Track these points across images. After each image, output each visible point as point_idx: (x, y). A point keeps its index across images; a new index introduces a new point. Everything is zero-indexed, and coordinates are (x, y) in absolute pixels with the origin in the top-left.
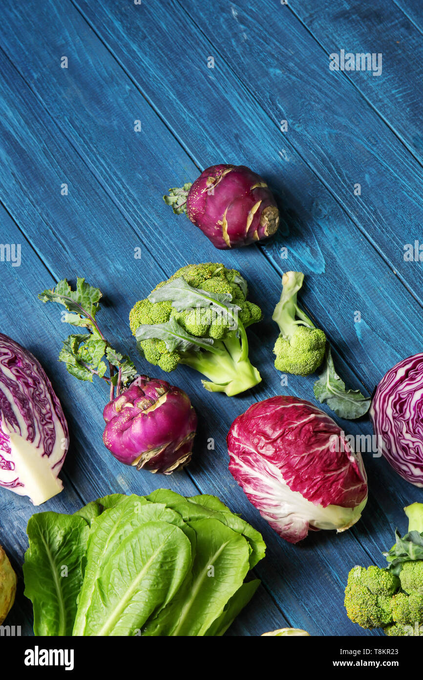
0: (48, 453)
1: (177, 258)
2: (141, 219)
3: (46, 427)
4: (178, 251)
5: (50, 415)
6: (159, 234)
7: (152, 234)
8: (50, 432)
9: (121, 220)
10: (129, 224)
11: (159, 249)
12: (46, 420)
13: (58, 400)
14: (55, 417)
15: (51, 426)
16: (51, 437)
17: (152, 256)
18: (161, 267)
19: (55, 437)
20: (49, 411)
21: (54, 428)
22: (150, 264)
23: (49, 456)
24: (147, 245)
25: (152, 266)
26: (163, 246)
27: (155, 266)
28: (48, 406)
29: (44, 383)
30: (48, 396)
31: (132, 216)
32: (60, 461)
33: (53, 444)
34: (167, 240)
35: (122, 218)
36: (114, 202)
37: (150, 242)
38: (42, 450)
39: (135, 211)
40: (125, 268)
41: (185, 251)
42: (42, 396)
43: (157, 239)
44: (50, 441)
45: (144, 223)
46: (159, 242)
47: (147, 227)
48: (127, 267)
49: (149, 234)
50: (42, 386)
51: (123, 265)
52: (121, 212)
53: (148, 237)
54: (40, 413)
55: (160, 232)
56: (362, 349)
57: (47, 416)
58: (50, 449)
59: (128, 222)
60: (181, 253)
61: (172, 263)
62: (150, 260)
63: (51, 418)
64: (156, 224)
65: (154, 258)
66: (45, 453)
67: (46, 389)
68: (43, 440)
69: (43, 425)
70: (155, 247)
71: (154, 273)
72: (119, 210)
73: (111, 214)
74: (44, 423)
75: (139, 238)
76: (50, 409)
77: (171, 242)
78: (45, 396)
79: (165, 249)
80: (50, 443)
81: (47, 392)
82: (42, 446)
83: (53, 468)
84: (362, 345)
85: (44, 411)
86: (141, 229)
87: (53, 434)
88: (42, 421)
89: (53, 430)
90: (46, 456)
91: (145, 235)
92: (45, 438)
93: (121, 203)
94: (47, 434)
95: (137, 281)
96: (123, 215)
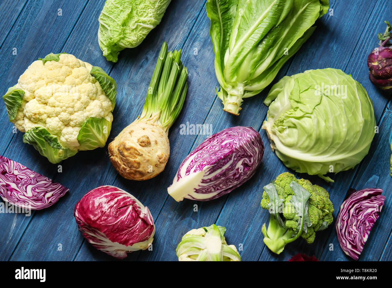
0: (197, 191)
1: (356, 72)
2: (365, 43)
3: (212, 188)
4: (360, 70)
5: (220, 188)
6: (363, 56)
7: (361, 53)
8: (209, 190)
9: (359, 34)
10: (359, 39)
11: (355, 61)
12: (216, 188)
13: (229, 192)
14: (219, 192)
15: (213, 190)
16: (207, 191)
17: (350, 59)
18: (346, 67)
19: (207, 193)
20: (222, 188)
21: (212, 192)
22: (345, 61)
23: (195, 192)
24: (354, 54)
25: (344, 63)
26: (358, 61)
27: (345, 64)
28: (224, 187)
29: (238, 183)
30: (231, 186)
31: (364, 38)
32: (194, 198)
33: (203, 193)
34: (362, 62)
35: (360, 34)
36: (366, 25)
37: (356, 54)
38: (198, 188)
39: (367, 38)
40: (336, 51)
41: (362, 73)
42: (230, 183)
43: (359, 57)
44: (204, 191)
45: (364, 46)
46: (359, 59)
47: (363, 48)
48: (337, 51)
49: (360, 52)
50: (236, 182)
51: (337, 49)
52: (363, 31)
53: (358, 52)
54: (220, 184)
55: (364, 56)
56: (364, 185)
57: (219, 188)
58: (199, 192)
59: (360, 37)
60: (360, 72)
61: (352, 71)
62: (347, 60)
63: (218, 189)
64: (367, 52)
65: (349, 61)
66: (197, 190)
67: (235, 185)
68: (204, 188)
69: (212, 186)
70: (355, 58)
71: (342, 65)
72: (363, 30)
73: (359, 27)
74: (214, 186)
75: (355, 48)
76: (223, 188)
77: (362, 64)
78: (230, 185)
79: (357, 64)
80: (203, 192)
81: (233, 185)
82: (200, 187)
83: (189, 195)
84: (366, 184)
85: (221, 185)
86: (360, 46)
87: (208, 192)
88: (215, 186)
89: (211, 192)
90: (195, 190)
91: (358, 50)
92: (206, 188)
93: (368, 29)
94: (208, 189)
95: (333, 60)
96: (362, 33)
